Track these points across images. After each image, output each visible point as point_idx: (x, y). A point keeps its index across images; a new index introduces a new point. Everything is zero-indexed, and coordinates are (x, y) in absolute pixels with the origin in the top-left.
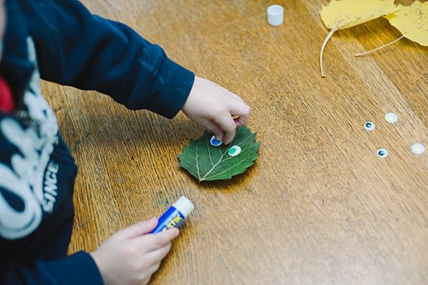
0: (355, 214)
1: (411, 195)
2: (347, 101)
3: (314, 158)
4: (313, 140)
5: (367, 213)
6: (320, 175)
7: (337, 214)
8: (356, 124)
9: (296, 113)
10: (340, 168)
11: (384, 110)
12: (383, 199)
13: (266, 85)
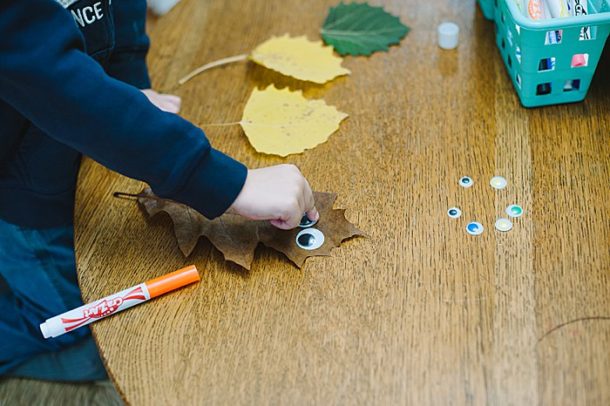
0: (378, 260)
1: (456, 267)
2: (462, 149)
3: (378, 191)
4: (391, 173)
5: (392, 265)
6: (371, 208)
7: (358, 253)
8: (453, 174)
9: (395, 140)
10: (399, 210)
11: (496, 172)
12: (421, 259)
13: (385, 103)
